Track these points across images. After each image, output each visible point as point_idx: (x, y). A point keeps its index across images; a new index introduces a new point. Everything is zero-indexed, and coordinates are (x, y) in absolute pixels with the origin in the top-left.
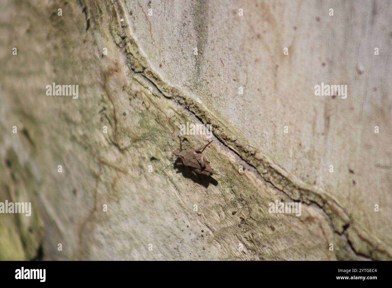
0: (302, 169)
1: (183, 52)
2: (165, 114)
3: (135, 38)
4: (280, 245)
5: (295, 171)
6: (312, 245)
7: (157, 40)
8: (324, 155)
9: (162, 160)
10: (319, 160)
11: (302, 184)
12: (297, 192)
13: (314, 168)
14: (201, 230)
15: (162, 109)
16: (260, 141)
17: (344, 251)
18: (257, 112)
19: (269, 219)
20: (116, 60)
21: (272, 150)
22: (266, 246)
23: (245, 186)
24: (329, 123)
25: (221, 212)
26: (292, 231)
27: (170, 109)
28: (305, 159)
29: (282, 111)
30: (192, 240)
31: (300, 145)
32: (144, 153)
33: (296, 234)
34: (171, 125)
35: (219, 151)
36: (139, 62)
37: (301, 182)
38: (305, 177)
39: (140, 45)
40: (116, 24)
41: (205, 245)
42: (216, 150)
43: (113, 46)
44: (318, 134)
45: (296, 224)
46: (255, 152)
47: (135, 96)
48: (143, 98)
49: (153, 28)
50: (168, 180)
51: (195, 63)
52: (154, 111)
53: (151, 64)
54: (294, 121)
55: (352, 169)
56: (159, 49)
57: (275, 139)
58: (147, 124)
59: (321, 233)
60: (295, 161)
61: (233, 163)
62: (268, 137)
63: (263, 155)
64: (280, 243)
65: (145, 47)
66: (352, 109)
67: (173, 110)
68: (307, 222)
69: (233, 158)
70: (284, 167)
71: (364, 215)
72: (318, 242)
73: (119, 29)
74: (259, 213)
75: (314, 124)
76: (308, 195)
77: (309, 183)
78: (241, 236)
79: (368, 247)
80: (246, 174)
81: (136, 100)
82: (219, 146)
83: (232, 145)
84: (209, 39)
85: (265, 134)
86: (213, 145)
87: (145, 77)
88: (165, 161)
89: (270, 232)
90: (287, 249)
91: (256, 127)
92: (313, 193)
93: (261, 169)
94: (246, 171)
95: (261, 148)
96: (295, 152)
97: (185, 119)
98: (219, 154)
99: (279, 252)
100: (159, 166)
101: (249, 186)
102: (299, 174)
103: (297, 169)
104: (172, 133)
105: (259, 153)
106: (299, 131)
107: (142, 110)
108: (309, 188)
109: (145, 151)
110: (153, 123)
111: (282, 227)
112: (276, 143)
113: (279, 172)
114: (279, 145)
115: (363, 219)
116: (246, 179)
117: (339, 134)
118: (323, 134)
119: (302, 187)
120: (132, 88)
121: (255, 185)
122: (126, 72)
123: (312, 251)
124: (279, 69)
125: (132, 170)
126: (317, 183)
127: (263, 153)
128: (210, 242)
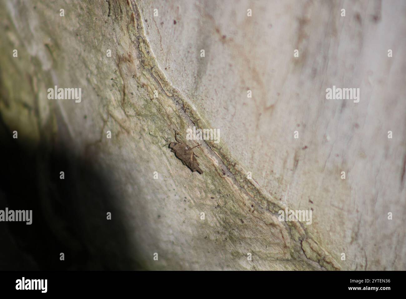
0: (272, 187)
1: (185, 69)
2: (166, 110)
3: (148, 39)
4: (247, 233)
5: (266, 186)
6: (272, 242)
7: (165, 51)
8: (291, 184)
9: (159, 137)
10: (286, 186)
11: (271, 198)
12: (265, 202)
13: (281, 190)
14: (185, 196)
15: (163, 105)
16: (240, 157)
17: (298, 253)
18: (240, 137)
19: (240, 215)
20: (130, 53)
21: (249, 167)
22: (235, 230)
23: (223, 186)
24: (297, 164)
25: (202, 192)
26: (258, 229)
27: (170, 107)
28: (274, 181)
29: (261, 144)
30: (176, 199)
31: (272, 171)
32: (145, 126)
33: (260, 231)
34: (169, 119)
35: (206, 154)
36: (148, 62)
37: (270, 195)
38: (273, 193)
39: (150, 46)
40: (132, 27)
41: (186, 207)
42: (204, 152)
43: (128, 41)
44: (288, 169)
45: (261, 224)
46: (235, 164)
47: (142, 86)
48: (149, 91)
49: (162, 40)
50: (162, 152)
51: (194, 81)
52: (156, 103)
53: (158, 63)
54: (269, 154)
55: (312, 200)
56: (166, 56)
57: (253, 161)
58: (150, 110)
59: (280, 236)
60: (266, 180)
61: (216, 167)
62: (246, 157)
63: (241, 167)
64: (247, 232)
65: (155, 51)
66: (317, 162)
67: (172, 108)
68: (270, 226)
69: (217, 162)
70: (257, 181)
71: (317, 232)
72: (278, 241)
73: (135, 31)
74: (233, 208)
75: (285, 162)
76: (274, 207)
77: (275, 198)
78: (216, 214)
79: (316, 256)
80: (226, 179)
81: (143, 89)
82: (206, 150)
83: (217, 151)
84: (208, 72)
85: (245, 154)
86: (201, 147)
87: (152, 74)
88: (161, 139)
89: (240, 223)
90: (251, 237)
91: (238, 146)
92: (278, 206)
93: (238, 178)
94: (225, 176)
95: (240, 162)
96: (267, 175)
97: (181, 119)
98: (206, 156)
99: (245, 238)
100: (156, 140)
101: (227, 187)
102: (268, 190)
103: (267, 186)
104: (169, 125)
105: (238, 165)
106: (273, 162)
107: (146, 98)
108: (276, 202)
109: (146, 125)
110: (154, 110)
111: (250, 223)
112: (253, 164)
113: (253, 183)
114: (255, 165)
115: (315, 234)
116: (225, 182)
117: (305, 173)
118: (291, 170)
119: (270, 200)
120: (140, 80)
121: (232, 188)
122: (137, 66)
123: (272, 245)
124: (261, 117)
125: (134, 133)
126: (282, 200)
127: (241, 166)
128: (191, 207)
